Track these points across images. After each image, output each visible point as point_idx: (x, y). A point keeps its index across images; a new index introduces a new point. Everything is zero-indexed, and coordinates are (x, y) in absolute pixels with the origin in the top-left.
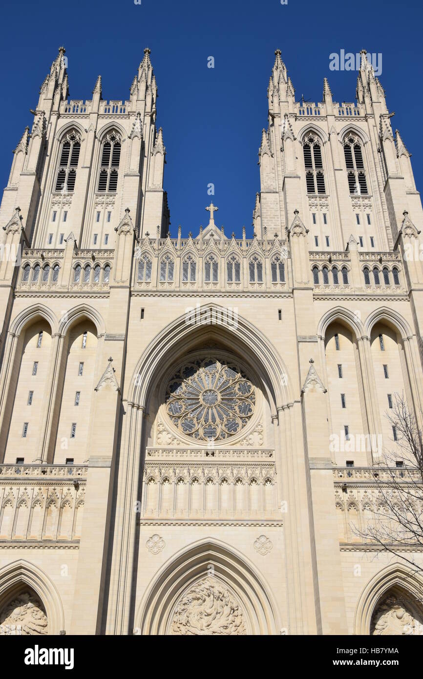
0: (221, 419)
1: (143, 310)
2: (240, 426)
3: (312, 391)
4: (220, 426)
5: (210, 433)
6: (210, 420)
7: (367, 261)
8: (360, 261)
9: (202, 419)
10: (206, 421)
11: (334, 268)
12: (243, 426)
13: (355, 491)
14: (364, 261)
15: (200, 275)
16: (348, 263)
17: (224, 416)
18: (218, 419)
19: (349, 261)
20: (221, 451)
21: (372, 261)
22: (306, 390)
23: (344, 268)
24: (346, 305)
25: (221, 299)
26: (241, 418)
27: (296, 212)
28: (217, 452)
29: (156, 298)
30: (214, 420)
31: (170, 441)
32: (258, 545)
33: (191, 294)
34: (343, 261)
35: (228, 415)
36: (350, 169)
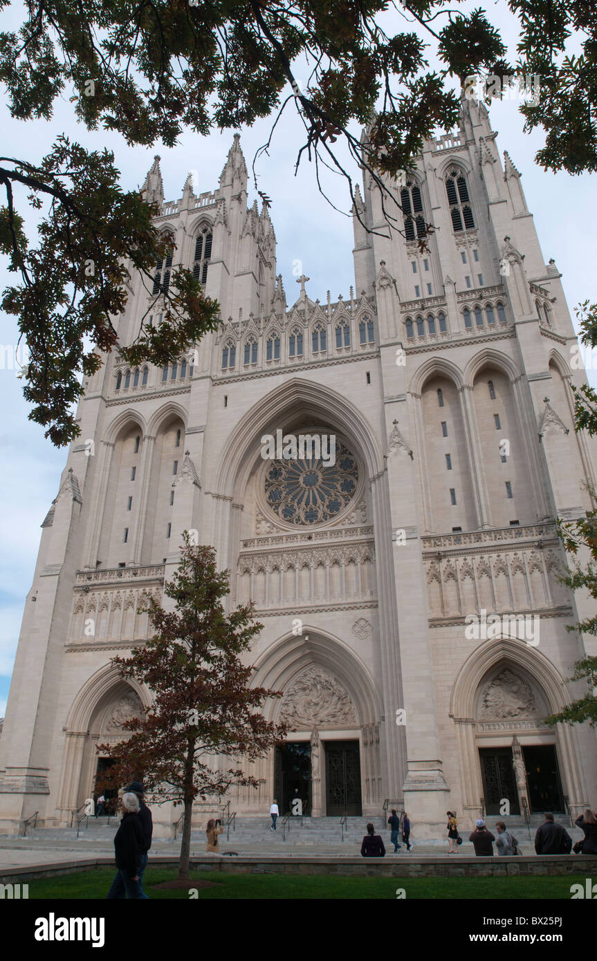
0: (323, 500)
1: (226, 398)
2: (343, 504)
3: (396, 454)
4: (321, 507)
5: (311, 517)
6: (311, 503)
7: (466, 301)
8: (458, 303)
9: (303, 503)
10: (307, 504)
11: (430, 316)
12: (346, 504)
13: (452, 560)
14: (461, 302)
15: (285, 350)
16: (445, 307)
17: (326, 497)
18: (319, 501)
19: (445, 305)
20: (317, 534)
21: (472, 300)
22: (390, 455)
23: (441, 313)
24: (443, 354)
25: (304, 372)
26: (343, 496)
27: (383, 263)
28: (313, 535)
29: (239, 383)
30: (315, 502)
31: (268, 530)
32: (357, 629)
33: (273, 372)
34: (438, 306)
35: (330, 495)
36: (453, 206)
